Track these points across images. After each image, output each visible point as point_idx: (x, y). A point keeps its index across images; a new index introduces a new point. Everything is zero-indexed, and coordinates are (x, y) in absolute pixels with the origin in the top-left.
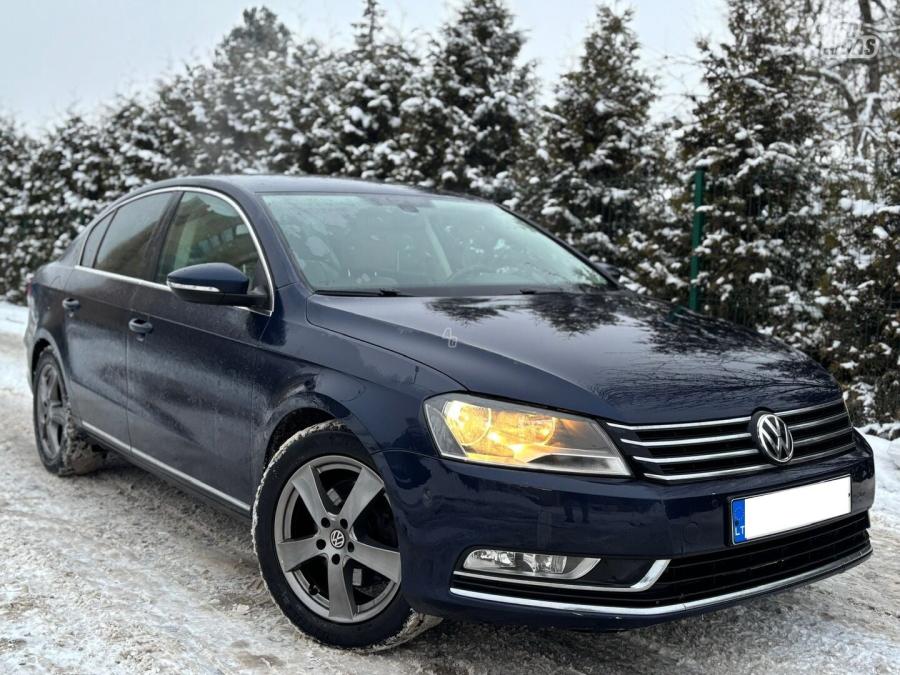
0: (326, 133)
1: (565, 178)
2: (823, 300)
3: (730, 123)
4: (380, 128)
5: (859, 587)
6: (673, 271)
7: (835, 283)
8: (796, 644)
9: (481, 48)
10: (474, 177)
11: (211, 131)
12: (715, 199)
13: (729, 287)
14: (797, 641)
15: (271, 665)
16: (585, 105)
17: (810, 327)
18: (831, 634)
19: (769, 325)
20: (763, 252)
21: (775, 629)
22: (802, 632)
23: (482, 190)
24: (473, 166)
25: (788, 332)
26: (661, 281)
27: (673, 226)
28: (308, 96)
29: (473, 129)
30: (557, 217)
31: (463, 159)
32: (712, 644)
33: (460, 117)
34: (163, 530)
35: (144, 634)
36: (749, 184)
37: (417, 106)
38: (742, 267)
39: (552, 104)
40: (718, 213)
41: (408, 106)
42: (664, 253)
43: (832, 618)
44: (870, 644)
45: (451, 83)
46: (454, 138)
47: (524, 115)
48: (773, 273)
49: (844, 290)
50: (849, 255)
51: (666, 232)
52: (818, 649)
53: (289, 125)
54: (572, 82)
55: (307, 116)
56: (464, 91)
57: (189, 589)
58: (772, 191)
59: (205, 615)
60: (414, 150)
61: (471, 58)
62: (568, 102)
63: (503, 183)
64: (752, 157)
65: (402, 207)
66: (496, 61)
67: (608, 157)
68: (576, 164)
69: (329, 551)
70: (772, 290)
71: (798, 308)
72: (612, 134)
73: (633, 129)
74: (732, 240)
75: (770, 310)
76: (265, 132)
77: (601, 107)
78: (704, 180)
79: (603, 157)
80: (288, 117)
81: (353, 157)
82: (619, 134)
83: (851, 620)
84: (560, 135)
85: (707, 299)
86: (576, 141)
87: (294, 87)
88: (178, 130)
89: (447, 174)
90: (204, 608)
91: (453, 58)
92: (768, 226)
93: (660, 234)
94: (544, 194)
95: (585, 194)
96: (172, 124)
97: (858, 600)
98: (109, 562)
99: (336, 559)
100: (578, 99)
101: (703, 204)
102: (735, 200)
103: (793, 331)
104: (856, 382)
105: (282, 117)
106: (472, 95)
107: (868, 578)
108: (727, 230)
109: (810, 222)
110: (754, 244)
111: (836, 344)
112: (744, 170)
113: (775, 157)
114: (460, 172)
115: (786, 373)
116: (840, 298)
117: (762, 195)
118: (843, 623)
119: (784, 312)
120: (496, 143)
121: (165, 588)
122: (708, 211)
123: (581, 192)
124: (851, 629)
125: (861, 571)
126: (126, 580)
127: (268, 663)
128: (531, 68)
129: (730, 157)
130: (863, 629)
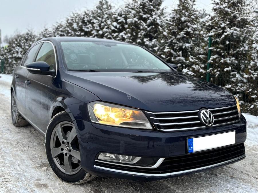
0: (107, 30)
1: (172, 41)
2: (246, 76)
3: (219, 22)
4: (122, 28)
5: (247, 167)
6: (201, 68)
7: (250, 71)
8: (218, 187)
9: (149, 3)
10: (146, 41)
11: (78, 31)
12: (215, 45)
13: (218, 73)
14: (219, 186)
15: (44, 187)
16: (178, 19)
17: (243, 85)
18: (231, 184)
19: (230, 84)
20: (229, 62)
21: (213, 181)
22: (221, 182)
23: (148, 45)
24: (146, 38)
25: (236, 86)
26: (198, 71)
27: (202, 54)
28: (104, 20)
29: (146, 27)
30: (169, 52)
31: (143, 36)
32: (189, 186)
33: (143, 24)
34: (36, 143)
35: (8, 176)
36: (225, 41)
37: (131, 21)
38: (222, 66)
39: (169, 19)
40: (215, 50)
41: (129, 21)
42: (199, 62)
43: (234, 178)
44: (244, 187)
45: (140, 14)
46: (141, 30)
47: (162, 23)
48: (232, 68)
49: (253, 73)
50: (255, 62)
51: (200, 56)
52: (225, 188)
53: (98, 28)
54: (174, 12)
55: (103, 26)
56: (144, 16)
57: (33, 161)
58: (232, 43)
59: (33, 170)
60: (130, 34)
61: (146, 6)
62: (174, 18)
63: (155, 43)
64: (226, 32)
65: (106, 46)
66: (154, 7)
67: (185, 34)
68: (176, 36)
69: (65, 152)
70: (232, 73)
71: (239, 79)
72: (186, 27)
73: (192, 26)
74: (219, 58)
75: (230, 80)
76: (92, 30)
77: (183, 19)
78: (211, 40)
79: (183, 34)
80: (98, 26)
81: (114, 37)
82: (188, 27)
83: (240, 179)
84: (171, 28)
85: (212, 76)
86: (175, 30)
87: (100, 17)
88: (70, 31)
89: (139, 40)
90: (34, 168)
91: (141, 7)
92: (231, 53)
93: (199, 57)
94: (165, 46)
95: (178, 45)
96: (68, 29)
97: (245, 172)
98: (14, 152)
99: (66, 154)
100: (176, 17)
101: (211, 47)
102: (221, 46)
103: (237, 86)
104: (256, 102)
105: (96, 26)
106: (147, 17)
107: (251, 165)
108: (218, 55)
109: (244, 52)
110: (226, 59)
111: (250, 90)
112: (223, 36)
113: (233, 32)
114: (142, 40)
115: (226, 98)
116: (252, 75)
117: (229, 44)
118: (237, 180)
119: (235, 80)
120: (154, 31)
121: (25, 161)
122: (212, 49)
123: (176, 45)
124: (239, 182)
125: (249, 162)
126: (15, 158)
127: (43, 186)
128: (164, 9)
129: (219, 33)
130: (243, 182)
